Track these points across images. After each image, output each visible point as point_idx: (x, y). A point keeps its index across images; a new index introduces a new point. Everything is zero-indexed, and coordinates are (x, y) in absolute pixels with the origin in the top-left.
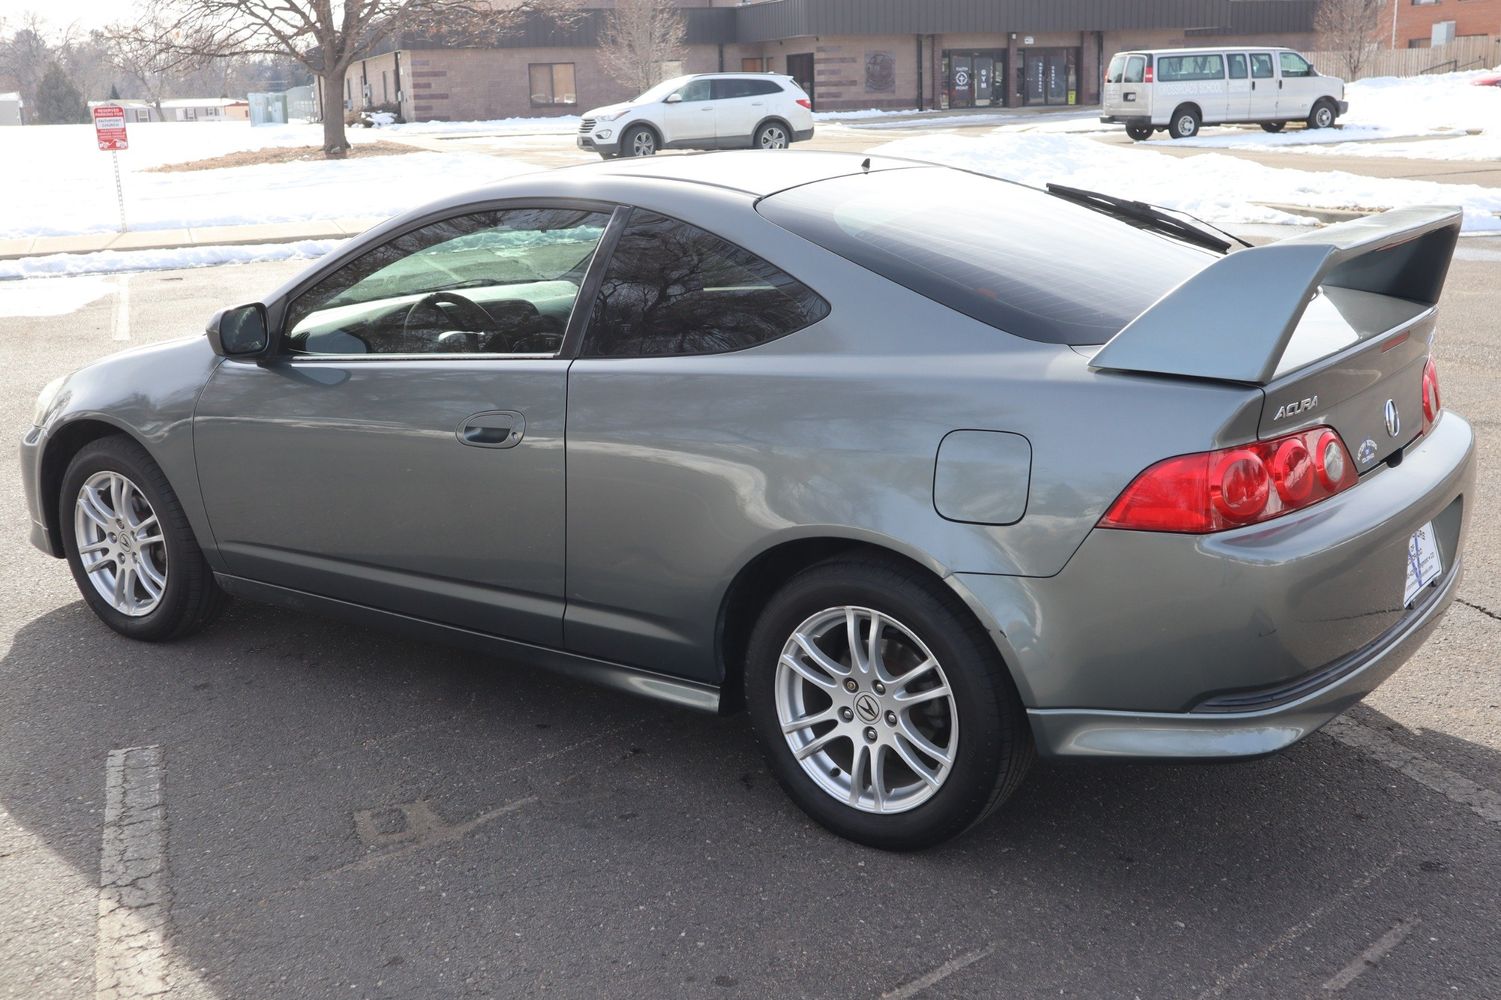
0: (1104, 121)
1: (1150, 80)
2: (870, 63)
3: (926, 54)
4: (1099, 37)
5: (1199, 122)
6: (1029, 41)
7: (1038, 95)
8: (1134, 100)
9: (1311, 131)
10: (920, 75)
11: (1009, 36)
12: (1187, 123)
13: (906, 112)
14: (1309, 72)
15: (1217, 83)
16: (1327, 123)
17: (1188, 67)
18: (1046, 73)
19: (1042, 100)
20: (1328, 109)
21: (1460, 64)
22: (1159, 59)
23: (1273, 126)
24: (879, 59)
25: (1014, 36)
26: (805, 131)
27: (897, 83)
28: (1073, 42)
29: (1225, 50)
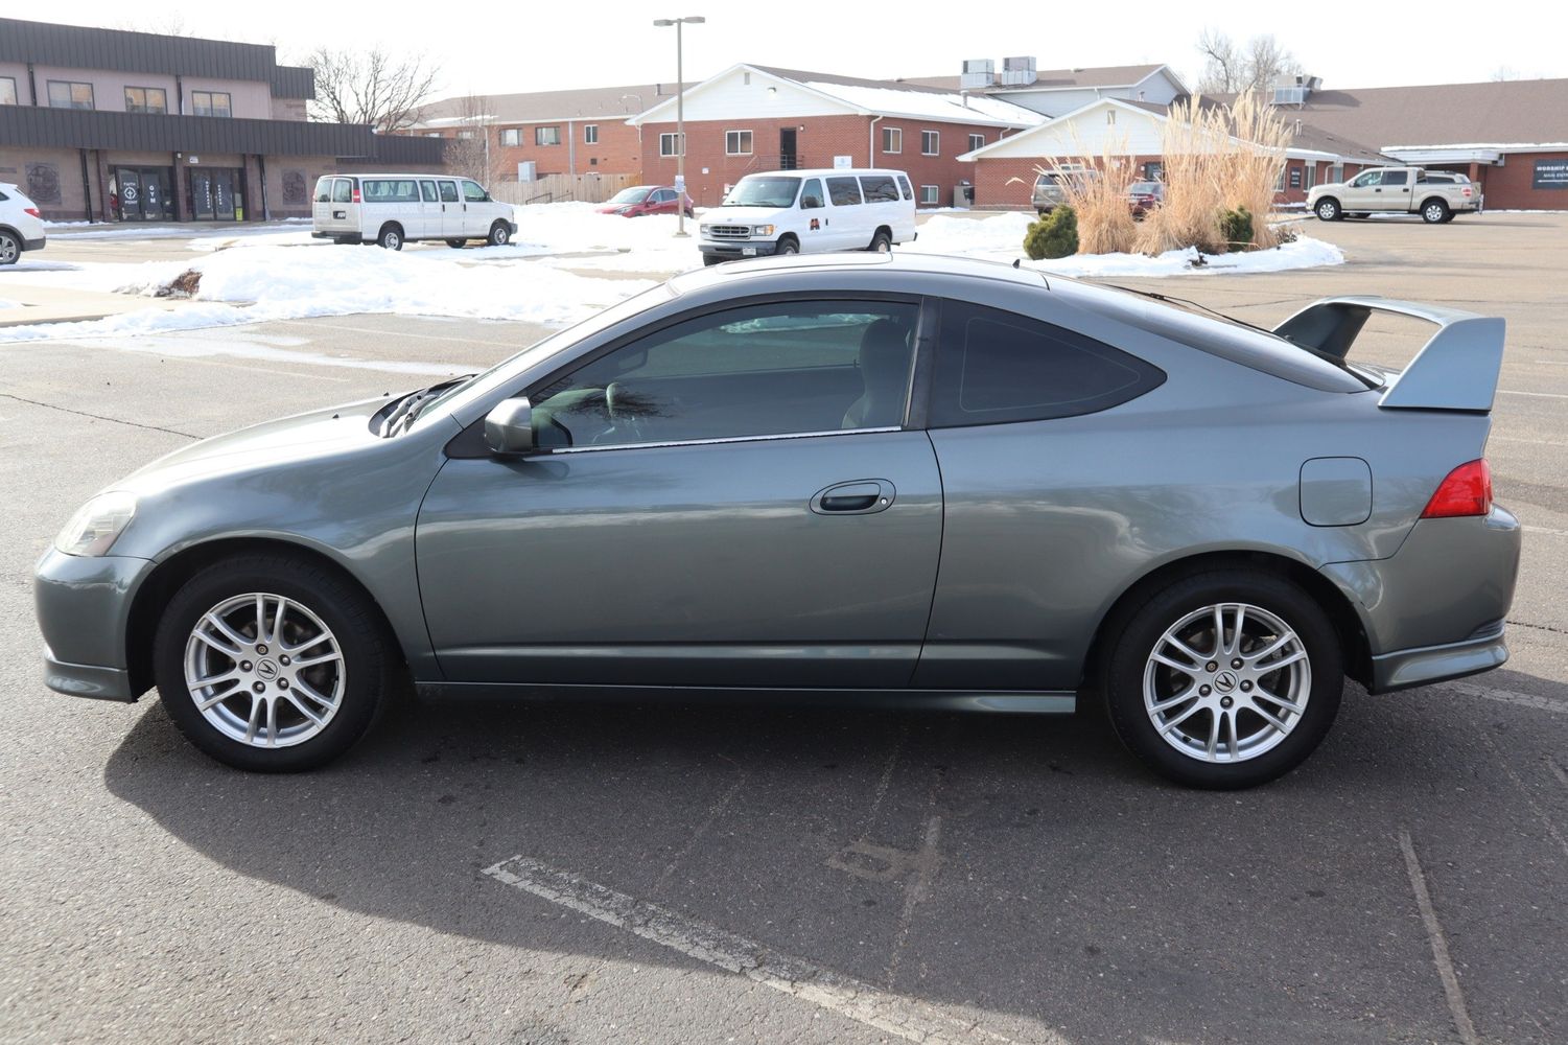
0: (315, 235)
1: (358, 201)
2: (31, 174)
3: (91, 168)
4: (260, 160)
5: (402, 238)
6: (194, 160)
7: (208, 211)
8: (344, 218)
9: (492, 247)
10: (87, 189)
11: (174, 154)
12: (393, 239)
13: (77, 224)
14: (485, 199)
15: (415, 204)
16: (503, 241)
17: (384, 190)
18: (213, 191)
19: (212, 216)
20: (501, 232)
21: (554, 196)
22: (364, 182)
23: (457, 243)
24: (41, 172)
25: (179, 156)
26: (37, 240)
27: (63, 195)
28: (236, 164)
29: (418, 177)
